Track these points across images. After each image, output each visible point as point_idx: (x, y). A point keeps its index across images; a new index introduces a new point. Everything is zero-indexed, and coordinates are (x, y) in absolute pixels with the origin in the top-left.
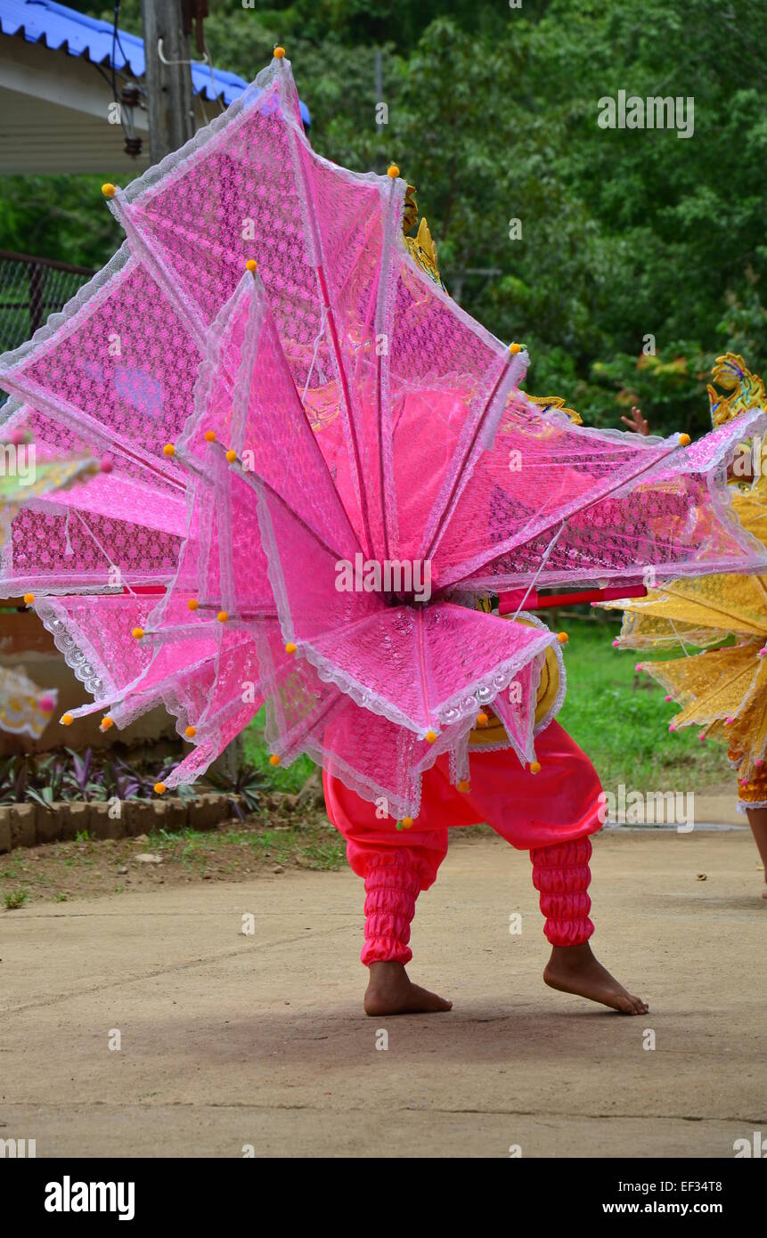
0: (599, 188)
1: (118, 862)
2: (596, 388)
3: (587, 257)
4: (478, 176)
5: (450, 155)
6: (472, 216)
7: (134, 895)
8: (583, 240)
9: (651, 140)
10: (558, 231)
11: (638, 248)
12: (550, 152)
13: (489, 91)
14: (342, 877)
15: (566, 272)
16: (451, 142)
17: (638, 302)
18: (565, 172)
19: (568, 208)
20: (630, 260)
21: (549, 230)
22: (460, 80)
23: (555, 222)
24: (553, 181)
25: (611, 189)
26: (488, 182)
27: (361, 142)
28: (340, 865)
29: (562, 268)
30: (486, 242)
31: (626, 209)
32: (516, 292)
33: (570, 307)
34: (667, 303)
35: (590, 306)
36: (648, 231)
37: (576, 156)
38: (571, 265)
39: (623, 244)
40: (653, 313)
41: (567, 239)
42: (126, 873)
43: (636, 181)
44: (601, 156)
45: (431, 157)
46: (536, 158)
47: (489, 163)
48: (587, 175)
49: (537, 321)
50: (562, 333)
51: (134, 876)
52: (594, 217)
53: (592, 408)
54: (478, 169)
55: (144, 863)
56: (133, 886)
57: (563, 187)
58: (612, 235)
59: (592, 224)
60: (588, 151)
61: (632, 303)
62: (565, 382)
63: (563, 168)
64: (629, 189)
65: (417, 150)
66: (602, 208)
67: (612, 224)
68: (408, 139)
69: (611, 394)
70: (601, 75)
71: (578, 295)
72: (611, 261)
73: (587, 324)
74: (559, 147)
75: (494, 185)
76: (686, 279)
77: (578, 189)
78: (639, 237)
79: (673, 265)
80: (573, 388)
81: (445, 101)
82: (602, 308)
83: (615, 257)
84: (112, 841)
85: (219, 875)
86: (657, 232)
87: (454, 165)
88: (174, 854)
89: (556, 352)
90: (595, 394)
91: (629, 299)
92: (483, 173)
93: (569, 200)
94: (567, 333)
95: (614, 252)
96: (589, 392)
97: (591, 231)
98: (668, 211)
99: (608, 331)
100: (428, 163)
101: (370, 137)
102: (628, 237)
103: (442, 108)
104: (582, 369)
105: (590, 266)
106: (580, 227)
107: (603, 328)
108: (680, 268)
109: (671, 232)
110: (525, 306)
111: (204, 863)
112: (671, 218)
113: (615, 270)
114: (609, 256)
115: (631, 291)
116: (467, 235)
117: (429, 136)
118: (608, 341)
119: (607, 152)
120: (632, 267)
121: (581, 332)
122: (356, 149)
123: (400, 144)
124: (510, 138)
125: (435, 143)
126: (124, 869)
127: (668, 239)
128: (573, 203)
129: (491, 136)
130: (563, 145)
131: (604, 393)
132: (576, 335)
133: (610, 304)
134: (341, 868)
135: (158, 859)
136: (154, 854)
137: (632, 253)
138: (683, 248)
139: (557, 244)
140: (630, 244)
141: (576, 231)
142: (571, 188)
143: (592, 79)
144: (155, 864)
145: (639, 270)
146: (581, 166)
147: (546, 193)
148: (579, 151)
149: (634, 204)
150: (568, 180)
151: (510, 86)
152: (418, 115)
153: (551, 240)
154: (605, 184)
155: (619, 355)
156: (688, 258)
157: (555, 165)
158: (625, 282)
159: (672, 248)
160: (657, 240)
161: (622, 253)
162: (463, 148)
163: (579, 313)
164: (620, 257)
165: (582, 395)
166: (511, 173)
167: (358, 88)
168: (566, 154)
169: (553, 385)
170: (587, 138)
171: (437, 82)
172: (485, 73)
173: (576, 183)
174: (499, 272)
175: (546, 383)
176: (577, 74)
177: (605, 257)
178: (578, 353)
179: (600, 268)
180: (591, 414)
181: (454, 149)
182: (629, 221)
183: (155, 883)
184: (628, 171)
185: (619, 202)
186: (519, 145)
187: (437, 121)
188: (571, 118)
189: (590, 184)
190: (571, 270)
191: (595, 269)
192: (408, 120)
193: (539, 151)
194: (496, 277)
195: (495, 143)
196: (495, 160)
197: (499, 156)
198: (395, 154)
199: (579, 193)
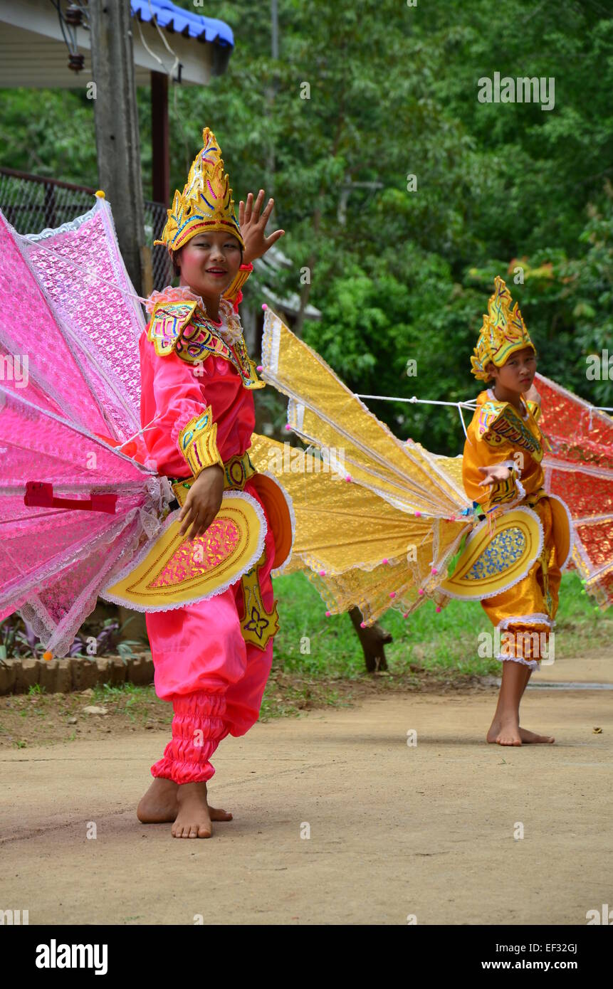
0: (473, 109)
1: (67, 713)
2: (471, 291)
3: (463, 171)
4: (364, 98)
5: (339, 76)
6: (358, 135)
7: (86, 743)
8: (460, 154)
9: (521, 66)
10: (437, 146)
11: (509, 164)
12: (429, 74)
13: (374, 20)
14: (273, 728)
15: (445, 184)
16: (339, 65)
17: (508, 213)
18: (443, 94)
19: (446, 126)
20: (501, 174)
21: (429, 146)
22: (348, 8)
23: (434, 138)
24: (430, 102)
25: (485, 110)
26: (373, 103)
27: (258, 65)
28: (267, 717)
29: (441, 181)
30: (372, 157)
31: (498, 128)
32: (398, 202)
33: (447, 217)
34: (534, 214)
35: (466, 217)
36: (518, 148)
37: (453, 79)
38: (450, 177)
39: (496, 160)
40: (521, 224)
41: (444, 154)
42: (75, 723)
45: (323, 79)
46: (415, 79)
47: (372, 85)
48: (462, 97)
49: (417, 229)
50: (441, 241)
51: (83, 726)
52: (468, 134)
53: (467, 309)
54: (363, 91)
55: (91, 714)
56: (83, 735)
57: (439, 107)
58: (484, 152)
59: (467, 139)
60: (463, 75)
61: (503, 214)
62: (442, 285)
63: (441, 90)
64: (501, 110)
65: (310, 73)
66: (476, 128)
67: (485, 142)
68: (302, 64)
69: (484, 297)
71: (453, 205)
72: (486, 174)
73: (464, 232)
74: (437, 71)
75: (377, 105)
76: (552, 192)
77: (455, 110)
78: (510, 154)
79: (540, 179)
80: (449, 291)
81: (334, 28)
82: (476, 218)
83: (489, 171)
84: (61, 694)
85: (160, 725)
86: (525, 149)
87: (344, 85)
88: (118, 705)
89: (432, 257)
90: (470, 296)
91: (500, 211)
92: (368, 95)
93: (446, 119)
94: (446, 240)
95: (488, 166)
96: (464, 295)
97: (469, 148)
98: (535, 130)
99: (481, 239)
100: (320, 84)
101: (267, 61)
102: (500, 153)
103: (332, 34)
104: (457, 273)
105: (466, 179)
106: (456, 142)
107: (476, 235)
108: (547, 182)
109: (539, 149)
110: (407, 215)
111: (146, 715)
112: (538, 136)
113: (489, 183)
114: (483, 170)
115: (503, 203)
117: (320, 60)
118: (481, 247)
120: (503, 182)
121: (459, 240)
122: (254, 72)
123: (294, 68)
124: (393, 61)
125: (325, 66)
126: (74, 720)
127: (536, 155)
128: (448, 123)
129: (377, 60)
130: (441, 68)
131: (478, 295)
132: (454, 242)
133: (483, 215)
134: (270, 720)
135: (104, 711)
136: (100, 706)
137: (504, 168)
138: (549, 164)
139: (437, 161)
140: (502, 160)
141: (454, 147)
142: (447, 109)
143: (467, 10)
144: (101, 715)
145: (510, 184)
146: (457, 89)
147: (424, 113)
148: (456, 75)
149: (505, 124)
150: (446, 102)
151: (393, 15)
152: (310, 41)
153: (431, 155)
155: (491, 262)
156: (554, 174)
157: (435, 86)
158: (496, 195)
159: (540, 164)
160: (525, 156)
161: (496, 167)
162: (350, 71)
163: (456, 222)
164: (493, 170)
165: (457, 297)
166: (392, 94)
167: (254, 15)
168: (443, 78)
169: (431, 288)
170: (463, 63)
171: (327, 10)
173: (453, 105)
174: (380, 185)
175: (424, 286)
177: (480, 171)
178: (453, 260)
179: (475, 181)
180: (467, 315)
181: (343, 70)
182: (501, 139)
183: (103, 732)
185: (491, 122)
186: (401, 67)
187: (327, 47)
188: (449, 43)
189: (465, 106)
190: (450, 183)
191: (471, 181)
192: (301, 47)
193: (419, 72)
194: (378, 190)
195: (381, 67)
196: (378, 82)
197: (382, 78)
198: (289, 77)
199: (455, 113)
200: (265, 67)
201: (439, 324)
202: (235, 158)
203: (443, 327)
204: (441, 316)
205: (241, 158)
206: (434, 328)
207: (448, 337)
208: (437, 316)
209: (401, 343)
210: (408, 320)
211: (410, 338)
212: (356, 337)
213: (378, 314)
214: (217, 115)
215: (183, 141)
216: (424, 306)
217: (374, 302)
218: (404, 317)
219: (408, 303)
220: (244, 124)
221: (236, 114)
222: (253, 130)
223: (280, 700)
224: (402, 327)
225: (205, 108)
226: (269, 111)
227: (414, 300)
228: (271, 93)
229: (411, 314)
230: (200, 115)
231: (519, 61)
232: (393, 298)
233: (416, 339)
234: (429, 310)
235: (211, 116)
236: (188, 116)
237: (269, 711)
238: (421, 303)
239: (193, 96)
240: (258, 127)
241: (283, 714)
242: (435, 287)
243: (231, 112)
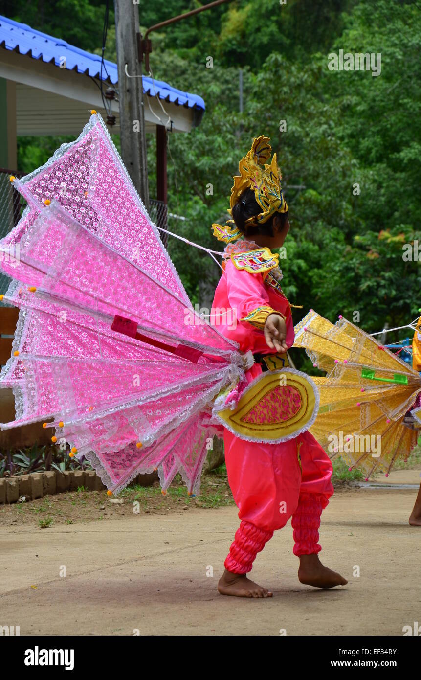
0: (358, 143)
1: (100, 503)
2: (356, 250)
3: (351, 180)
4: (294, 136)
6: (290, 157)
7: (108, 521)
8: (350, 170)
10: (336, 165)
11: (379, 175)
12: (332, 124)
13: (300, 92)
14: (221, 512)
15: (341, 187)
16: (279, 118)
17: (379, 203)
18: (340, 134)
19: (341, 153)
20: (375, 181)
21: (331, 165)
22: (285, 85)
23: (334, 161)
24: (334, 139)
25: (365, 143)
26: (299, 139)
27: (231, 118)
28: (218, 506)
29: (338, 185)
30: (298, 171)
31: (373, 154)
32: (313, 198)
33: (341, 206)
34: (395, 204)
35: (353, 206)
36: (384, 165)
37: (346, 126)
38: (343, 183)
39: (371, 172)
40: (387, 210)
41: (341, 169)
42: (104, 509)
43: (378, 139)
44: (360, 126)
45: (268, 126)
46: (325, 127)
47: (299, 129)
48: (352, 136)
49: (324, 213)
50: (338, 219)
51: (108, 511)
52: (355, 158)
53: (354, 260)
54: (293, 132)
55: (114, 503)
56: (107, 516)
57: (339, 142)
58: (365, 168)
59: (354, 161)
60: (352, 123)
61: (376, 204)
62: (339, 246)
63: (339, 133)
64: (374, 143)
65: (261, 122)
66: (360, 153)
67: (365, 162)
68: (256, 117)
69: (364, 253)
70: (359, 83)
71: (347, 199)
72: (365, 182)
73: (351, 215)
74: (337, 121)
75: (302, 140)
76: (405, 192)
78: (380, 169)
79: (398, 184)
80: (344, 249)
81: (276, 97)
82: (360, 207)
83: (367, 179)
84: (97, 492)
85: (154, 510)
86: (389, 166)
88: (129, 499)
89: (335, 230)
90: (356, 252)
91: (374, 202)
92: (296, 135)
93: (342, 149)
94: (341, 219)
95: (366, 177)
96: (352, 251)
97: (354, 165)
98: (395, 155)
99: (362, 218)
100: (267, 129)
101: (236, 116)
102: (374, 169)
103: (275, 100)
104: (349, 239)
106: (348, 163)
107: (360, 216)
108: (402, 186)
109: (397, 166)
110: (318, 205)
111: (146, 504)
112: (397, 159)
113: (367, 186)
114: (363, 179)
115: (375, 198)
116: (288, 167)
117: (268, 115)
118: (363, 224)
119: (363, 124)
120: (376, 185)
121: (349, 219)
122: (228, 121)
123: (252, 119)
124: (311, 116)
125: (271, 119)
126: (103, 507)
127: (395, 170)
128: (344, 150)
129: (301, 115)
130: (339, 120)
131: (360, 252)
132: (346, 220)
133: (364, 205)
134: (220, 507)
135: (121, 502)
136: (119, 499)
137: (376, 177)
138: (403, 175)
139: (336, 172)
140: (375, 173)
141: (346, 165)
142: (343, 143)
143: (354, 85)
144: (119, 504)
145: (380, 187)
146: (349, 131)
147: (330, 145)
148: (347, 123)
149: (377, 151)
150: (342, 139)
151: (310, 89)
152: (262, 104)
153: (332, 170)
154: (362, 141)
155: (369, 232)
156: (406, 180)
157: (335, 130)
158: (372, 193)
159: (398, 175)
160: (389, 170)
161: (371, 177)
163: (347, 208)
164: (369, 179)
165: (349, 253)
166: (311, 135)
167: (229, 89)
168: (341, 125)
169: (333, 248)
170: (352, 116)
171: (272, 86)
172: (298, 82)
173: (346, 141)
174: (304, 187)
175: (329, 247)
176: (346, 83)
177: (361, 179)
178: (346, 231)
180: (353, 264)
182: (375, 160)
183: (120, 514)
184: (374, 134)
185: (369, 150)
186: (316, 120)
187: (272, 107)
188: (343, 105)
189: (354, 141)
190: (343, 186)
192: (257, 107)
193: (326, 123)
194: (302, 190)
195: (302, 118)
196: (303, 128)
197: (305, 126)
198: (249, 124)
199: (347, 145)
200: (235, 118)
201: (337, 268)
202: (217, 172)
203: (340, 270)
204: (339, 264)
205: (221, 172)
206: (334, 271)
207: (342, 276)
208: (336, 264)
209: (315, 279)
210: (319, 266)
211: (321, 277)
212: (289, 276)
213: (302, 263)
214: (207, 147)
215: (187, 162)
216: (329, 258)
217: (299, 256)
218: (318, 264)
219: (320, 257)
220: (224, 152)
221: (219, 146)
222: (228, 156)
223: (226, 495)
224: (316, 270)
225: (200, 143)
226: (237, 144)
227: (323, 255)
228: (238, 133)
229: (322, 263)
230: (197, 147)
232: (311, 253)
233: (325, 277)
234: (333, 261)
235: (204, 148)
236: (190, 148)
237: (220, 502)
238: (327, 256)
239: (194, 137)
240: (232, 154)
241: (228, 503)
242: (336, 247)
243: (216, 145)
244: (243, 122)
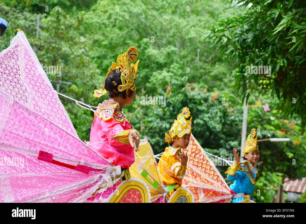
0: (102, 62)
3: (95, 82)
5: (57, 46)
8: (95, 76)
9: (118, 50)
10: (88, 72)
13: (70, 29)
16: (58, 43)
18: (92, 56)
19: (91, 66)
21: (85, 71)
22: (62, 25)
23: (87, 69)
24: (88, 58)
25: (106, 62)
26: (68, 56)
29: (88, 84)
30: (66, 73)
32: (74, 89)
37: (96, 52)
38: (91, 83)
41: (90, 74)
44: (103, 53)
46: (83, 50)
47: (69, 50)
48: (99, 58)
52: (99, 69)
54: (65, 51)
57: (90, 60)
59: (98, 71)
60: (99, 51)
65: (47, 44)
66: (102, 67)
67: (104, 72)
70: (105, 29)
74: (90, 48)
75: (69, 56)
80: (89, 119)
81: (57, 31)
87: (59, 49)
92: (67, 53)
93: (92, 64)
97: (98, 73)
103: (56, 33)
106: (94, 71)
117: (52, 40)
119: (105, 52)
123: (42, 42)
124: (76, 44)
128: (93, 66)
129: (70, 42)
139: (87, 75)
141: (93, 73)
142: (93, 61)
143: (102, 30)
146: (97, 55)
147: (85, 61)
148: (97, 50)
150: (93, 58)
151: (77, 29)
152: (48, 34)
153: (85, 74)
154: (104, 61)
162: (61, 45)
166: (75, 54)
167: (33, 25)
168: (93, 50)
170: (99, 47)
171: (55, 25)
172: (70, 24)
173: (95, 60)
176: (98, 28)
181: (59, 44)
184: (111, 58)
186: (78, 46)
187: (54, 36)
188: (95, 40)
189: (100, 60)
191: (97, 85)
192: (45, 35)
193: (84, 48)
195: (71, 44)
196: (71, 50)
197: (71, 48)
198: (40, 44)
199: (96, 62)
200: (32, 40)
201: (84, 129)
203: (86, 131)
204: (85, 127)
208: (84, 127)
216: (81, 124)
231: (118, 48)
238: (80, 122)
242: (85, 118)
244: (37, 43)
